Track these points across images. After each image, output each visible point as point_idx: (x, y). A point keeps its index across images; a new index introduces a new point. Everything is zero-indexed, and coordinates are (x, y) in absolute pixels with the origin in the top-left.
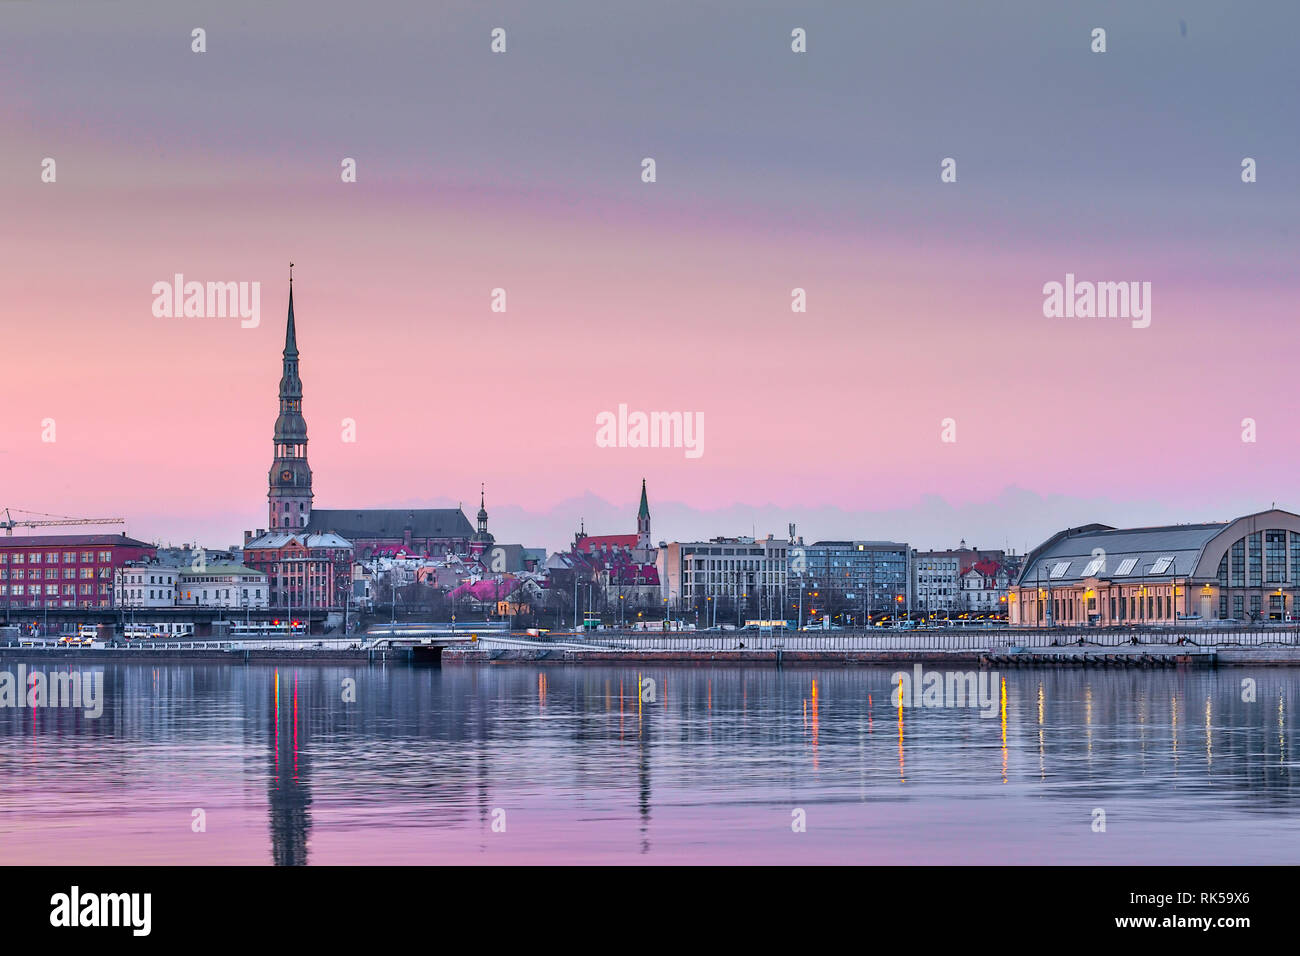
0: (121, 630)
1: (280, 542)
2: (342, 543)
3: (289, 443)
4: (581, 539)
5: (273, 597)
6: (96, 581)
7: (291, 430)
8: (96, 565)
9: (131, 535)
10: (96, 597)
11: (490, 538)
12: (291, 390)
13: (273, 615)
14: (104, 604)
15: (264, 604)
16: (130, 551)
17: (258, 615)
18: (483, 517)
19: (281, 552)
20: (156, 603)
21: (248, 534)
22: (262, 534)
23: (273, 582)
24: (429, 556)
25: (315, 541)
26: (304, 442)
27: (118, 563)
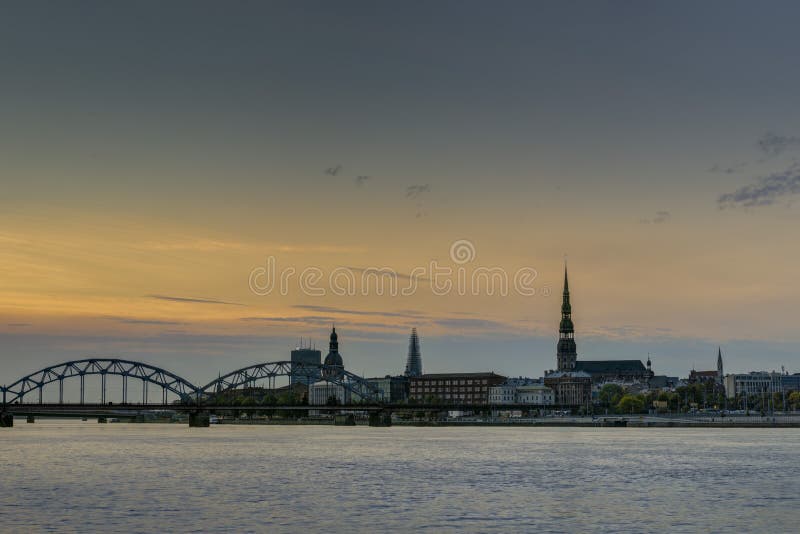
0: (490, 413)
1: (560, 375)
2: (586, 375)
3: (566, 332)
4: (693, 373)
5: (557, 399)
6: (481, 392)
7: (567, 326)
8: (481, 386)
9: (495, 373)
10: (480, 400)
11: (652, 373)
12: (566, 309)
13: (556, 407)
14: (484, 403)
15: (553, 402)
16: (495, 380)
17: (549, 407)
18: (649, 364)
19: (560, 380)
20: (507, 402)
21: (546, 372)
22: (552, 372)
23: (557, 393)
24: (627, 380)
25: (574, 375)
26: (572, 331)
27: (490, 385)
